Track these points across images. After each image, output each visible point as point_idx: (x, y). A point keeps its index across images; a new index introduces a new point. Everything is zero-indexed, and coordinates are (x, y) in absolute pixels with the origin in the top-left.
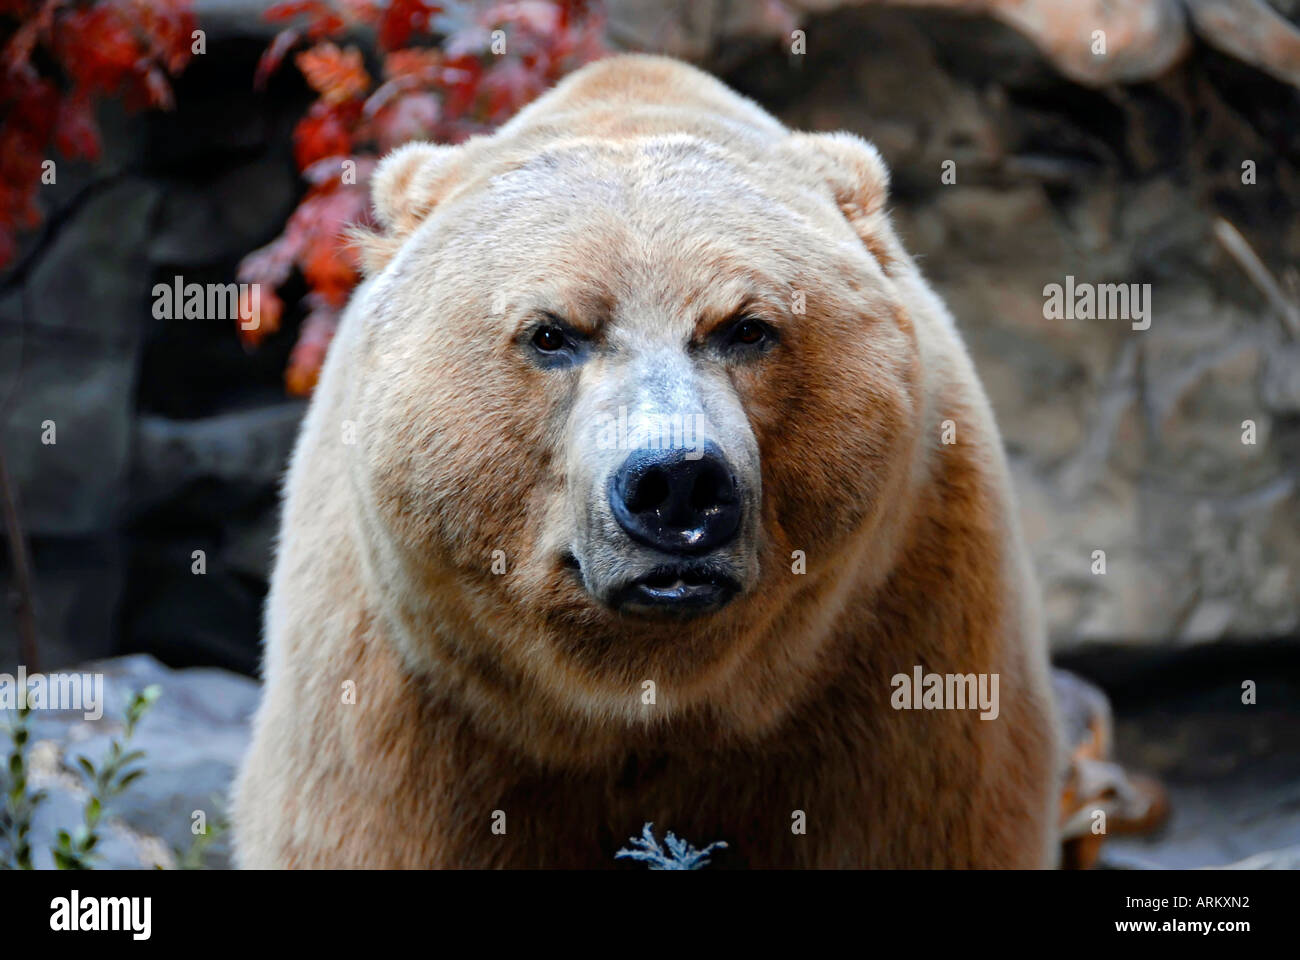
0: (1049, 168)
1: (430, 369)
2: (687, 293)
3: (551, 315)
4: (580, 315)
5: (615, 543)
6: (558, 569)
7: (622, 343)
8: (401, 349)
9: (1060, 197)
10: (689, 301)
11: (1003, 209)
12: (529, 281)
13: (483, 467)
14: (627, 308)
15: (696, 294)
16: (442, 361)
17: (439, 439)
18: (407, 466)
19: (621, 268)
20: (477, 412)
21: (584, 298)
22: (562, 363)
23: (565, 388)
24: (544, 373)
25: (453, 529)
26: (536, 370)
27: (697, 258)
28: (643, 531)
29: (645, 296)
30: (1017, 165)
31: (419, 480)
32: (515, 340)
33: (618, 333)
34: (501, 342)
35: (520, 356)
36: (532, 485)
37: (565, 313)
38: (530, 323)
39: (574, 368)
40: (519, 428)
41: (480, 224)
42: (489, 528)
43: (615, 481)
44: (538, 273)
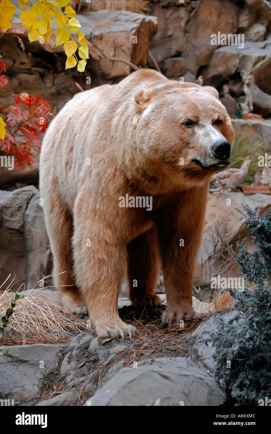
0: (40, 70)
1: (163, 128)
2: (210, 116)
3: (190, 120)
4: (194, 119)
5: (212, 158)
6: (191, 162)
7: (202, 124)
8: (156, 125)
9: (42, 76)
10: (210, 117)
11: (31, 78)
12: (184, 114)
13: (175, 145)
14: (201, 118)
15: (211, 116)
16: (166, 127)
17: (166, 141)
18: (159, 145)
19: (199, 111)
20: (173, 136)
21: (194, 116)
22: (190, 127)
23: (192, 132)
24: (187, 129)
25: (167, 155)
26: (186, 129)
27: (210, 109)
28: (218, 156)
29: (203, 116)
30: (34, 69)
31: (161, 147)
32: (182, 124)
33: (200, 122)
34: (178, 124)
35: (183, 126)
36: (184, 148)
37: (192, 119)
38: (186, 121)
39: (193, 128)
40: (182, 138)
41: (169, 103)
42: (175, 155)
43: (212, 148)
44: (186, 112)
